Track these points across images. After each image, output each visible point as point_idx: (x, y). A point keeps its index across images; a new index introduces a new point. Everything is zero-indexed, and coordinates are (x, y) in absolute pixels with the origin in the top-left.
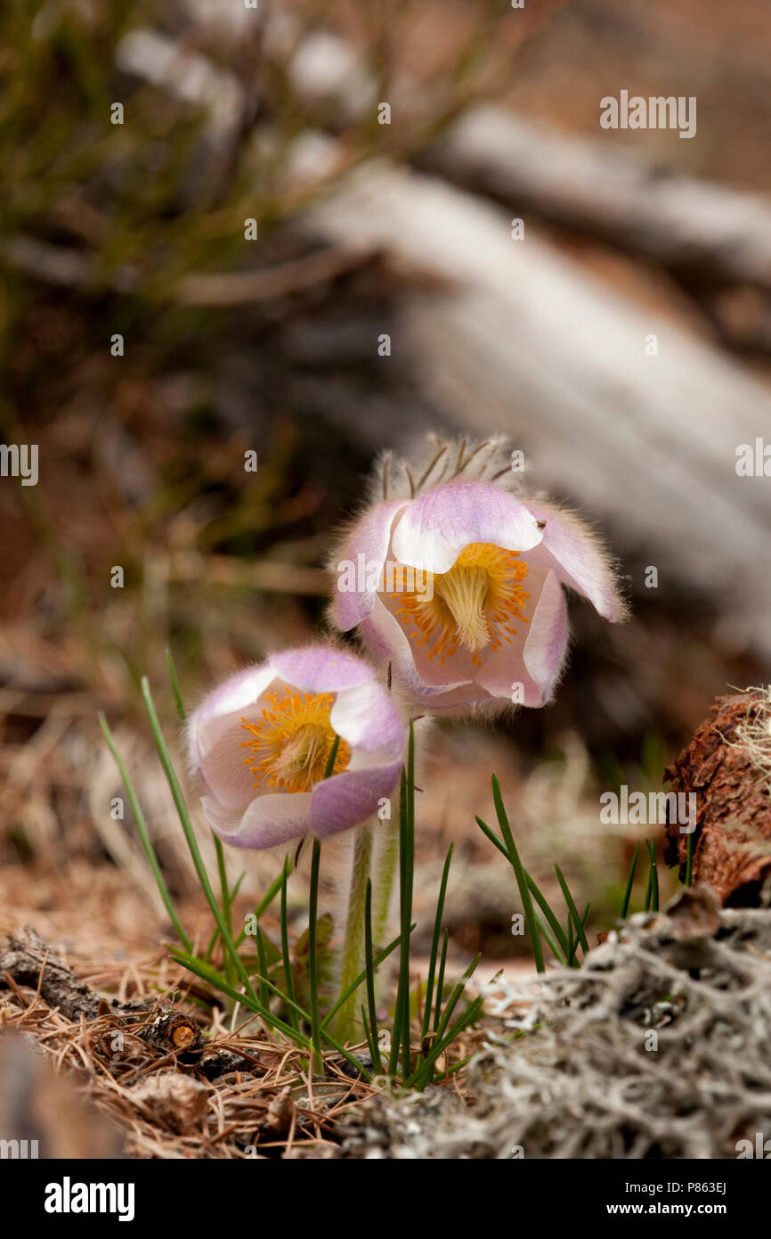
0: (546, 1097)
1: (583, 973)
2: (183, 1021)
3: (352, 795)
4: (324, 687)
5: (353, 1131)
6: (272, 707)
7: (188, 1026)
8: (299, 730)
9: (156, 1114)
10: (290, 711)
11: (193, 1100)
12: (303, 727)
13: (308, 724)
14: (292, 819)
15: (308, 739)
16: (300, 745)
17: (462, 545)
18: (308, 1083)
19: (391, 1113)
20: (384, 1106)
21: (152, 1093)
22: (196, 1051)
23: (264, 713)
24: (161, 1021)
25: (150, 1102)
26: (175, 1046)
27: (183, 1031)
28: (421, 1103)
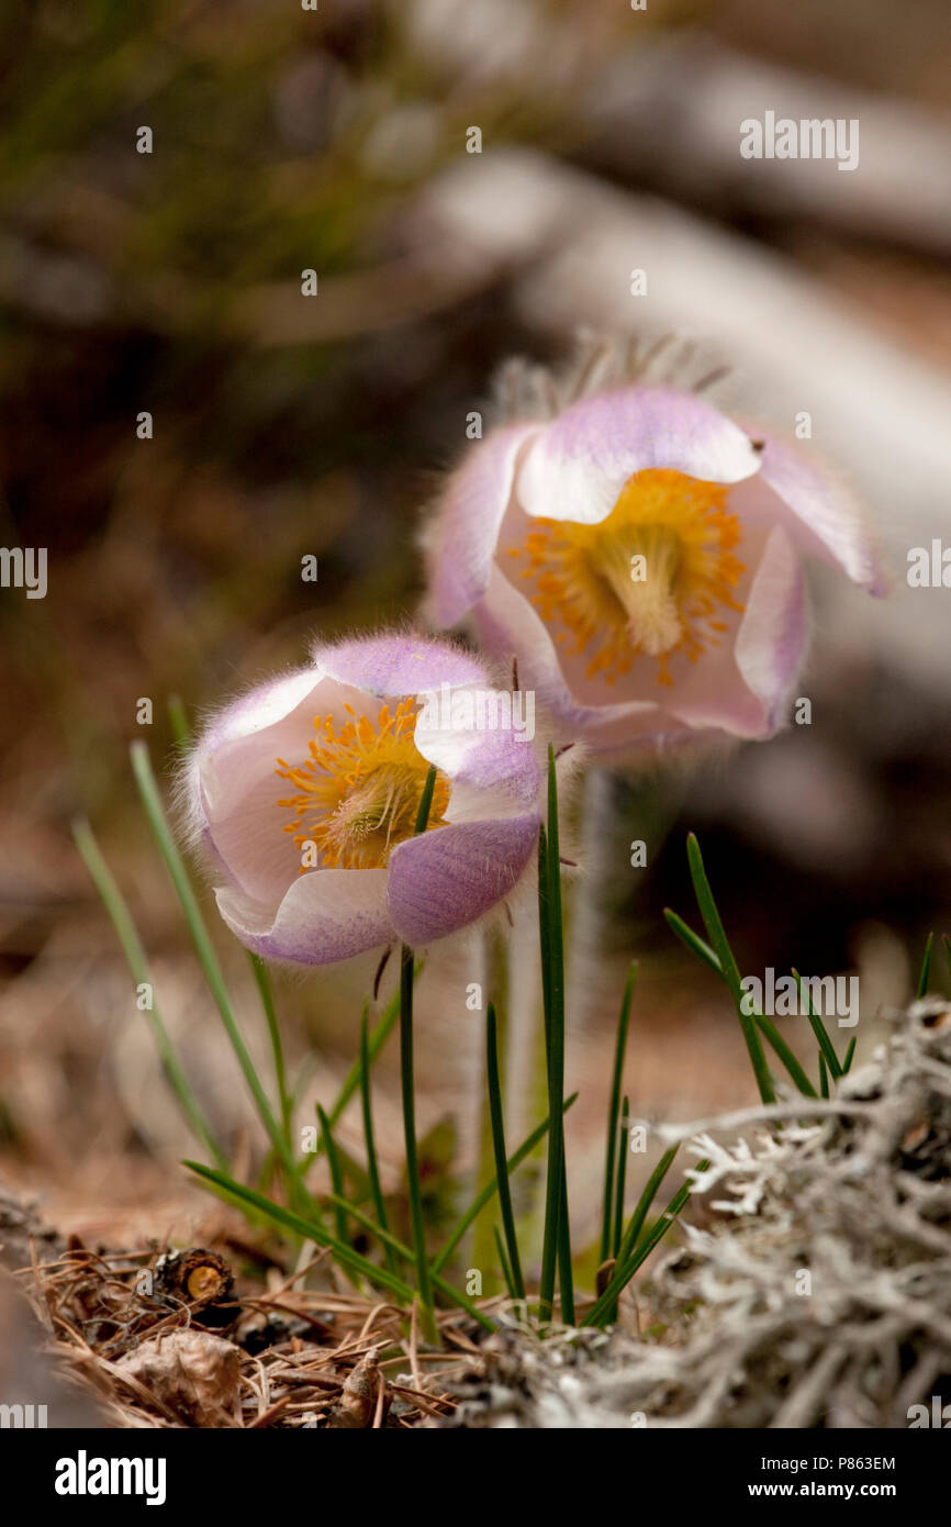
0: (775, 1301)
1: (836, 1106)
2: (202, 1259)
3: (454, 865)
4: (398, 688)
5: (470, 1390)
6: (325, 738)
7: (211, 1265)
8: (370, 775)
9: (157, 1396)
10: (356, 744)
11: (214, 1369)
12: (377, 770)
13: (385, 764)
14: (363, 914)
15: (385, 787)
16: (371, 793)
17: (626, 474)
18: (412, 1354)
19: (529, 1359)
20: (518, 1350)
21: (149, 1362)
22: (225, 1305)
23: (312, 747)
24: (168, 1261)
25: (147, 1376)
26: (191, 1299)
27: (204, 1273)
28: (578, 1344)
